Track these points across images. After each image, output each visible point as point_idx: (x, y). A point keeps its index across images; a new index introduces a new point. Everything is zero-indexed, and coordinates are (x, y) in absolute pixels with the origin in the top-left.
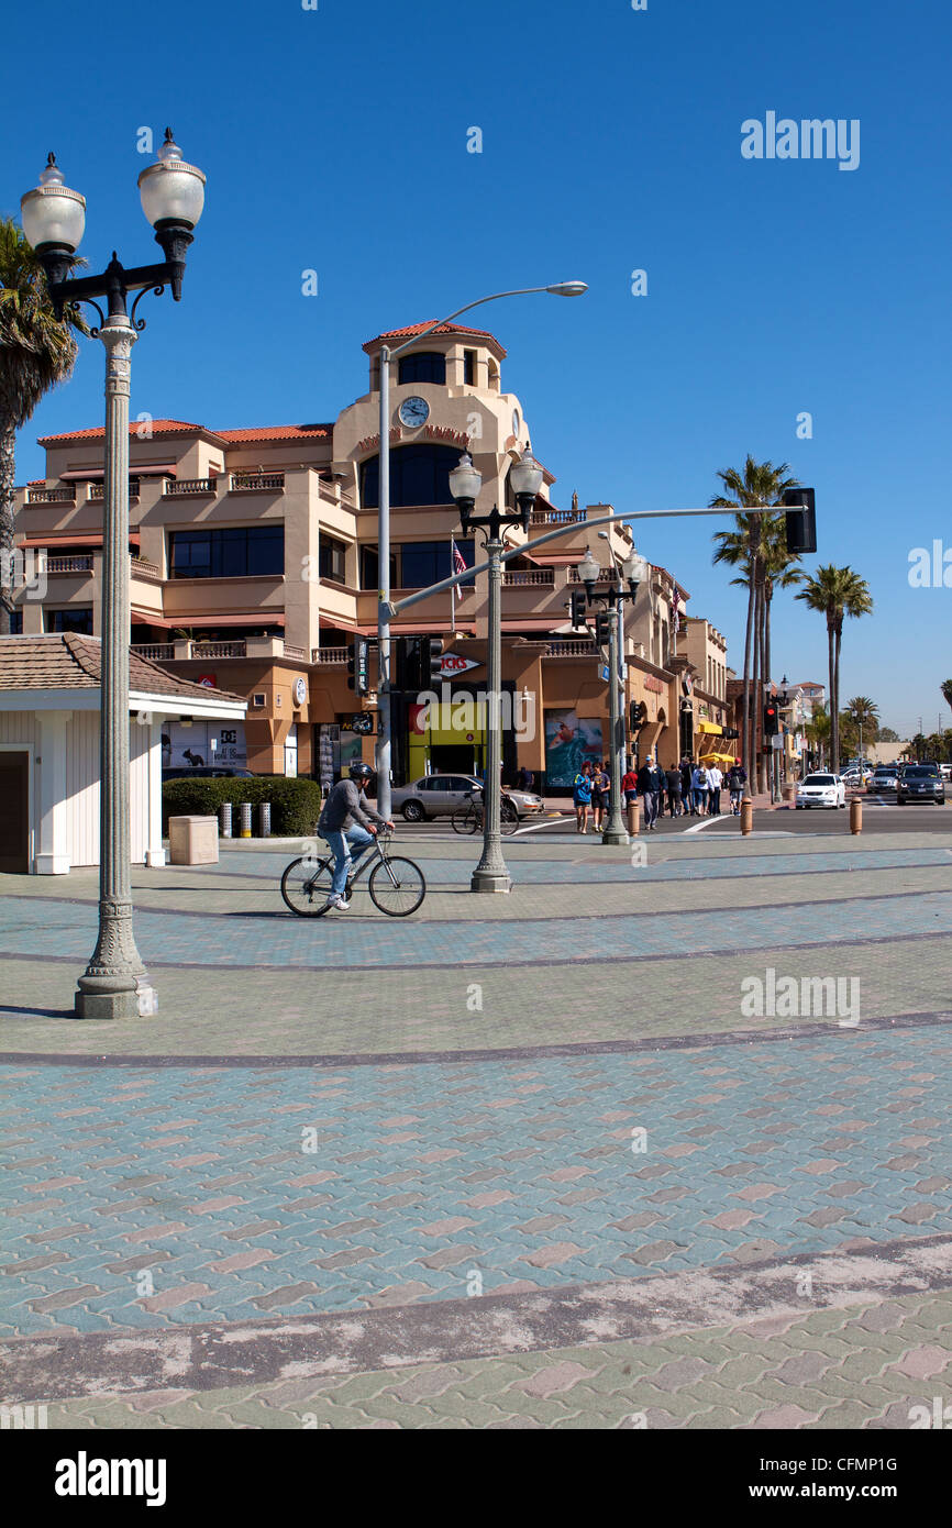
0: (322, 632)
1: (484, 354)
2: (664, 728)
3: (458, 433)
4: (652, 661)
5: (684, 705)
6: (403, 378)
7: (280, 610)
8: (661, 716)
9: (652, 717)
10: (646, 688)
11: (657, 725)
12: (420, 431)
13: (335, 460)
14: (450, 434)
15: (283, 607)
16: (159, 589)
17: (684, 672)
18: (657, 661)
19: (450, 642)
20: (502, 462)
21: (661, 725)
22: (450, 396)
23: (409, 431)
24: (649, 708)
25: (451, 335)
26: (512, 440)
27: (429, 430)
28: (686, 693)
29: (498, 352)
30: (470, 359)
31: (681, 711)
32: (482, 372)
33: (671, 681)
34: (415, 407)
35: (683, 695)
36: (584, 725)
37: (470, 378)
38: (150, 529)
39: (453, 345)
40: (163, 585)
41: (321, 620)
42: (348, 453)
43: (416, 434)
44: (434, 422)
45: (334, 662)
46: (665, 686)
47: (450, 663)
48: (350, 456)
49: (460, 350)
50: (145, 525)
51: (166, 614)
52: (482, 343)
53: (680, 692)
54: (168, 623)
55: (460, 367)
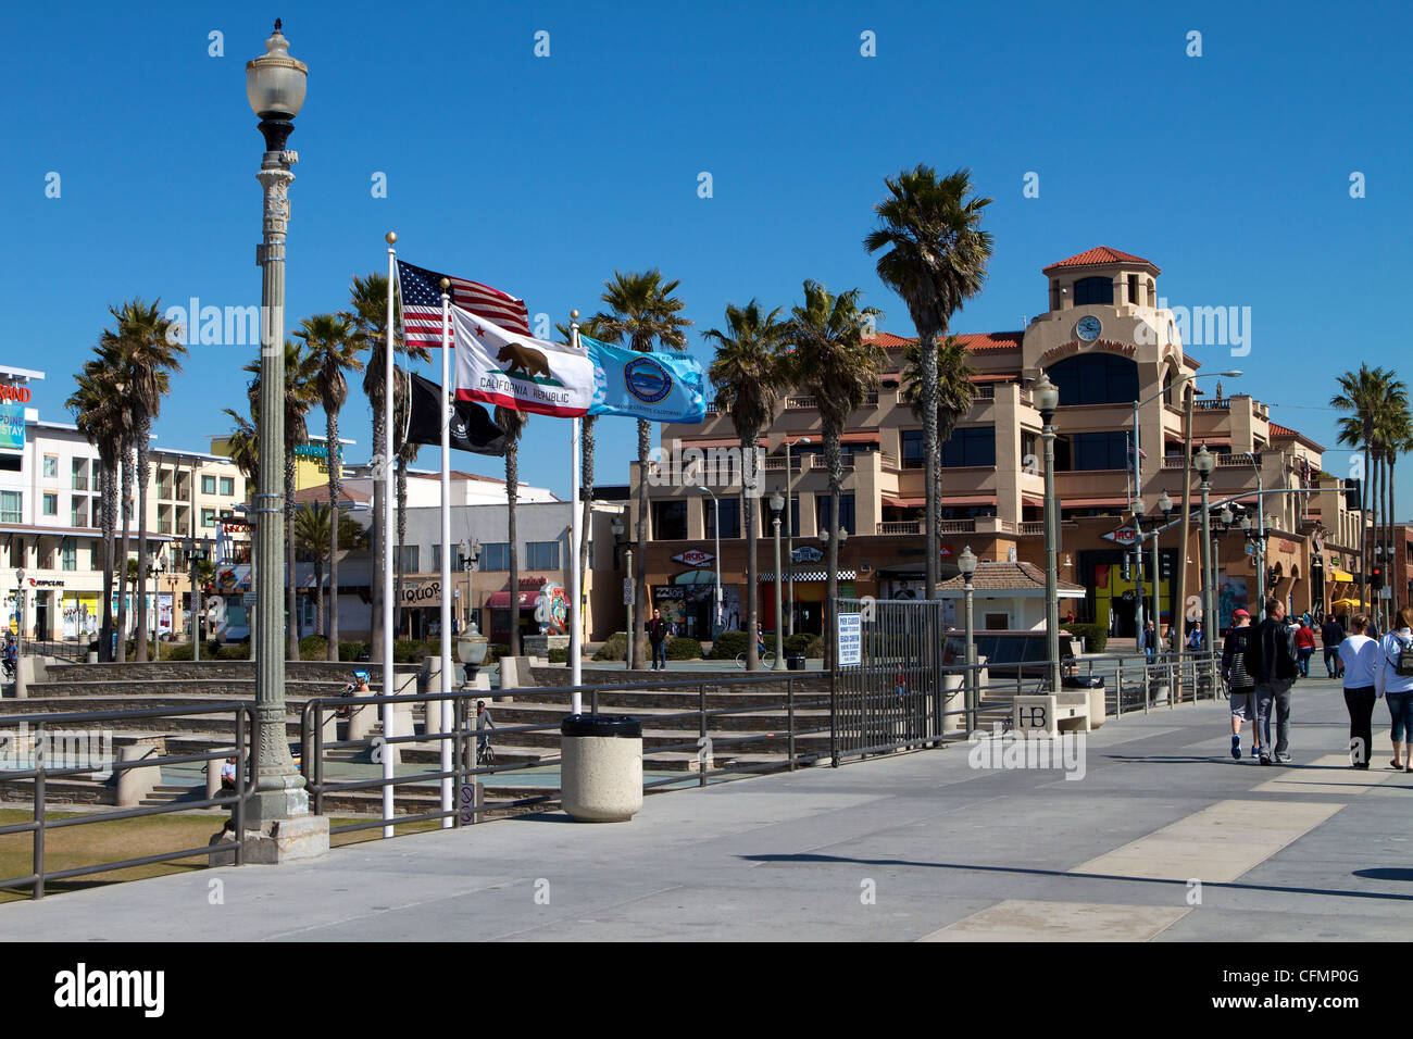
0: (1025, 509)
1: (1143, 277)
2: (1297, 580)
3: (1126, 345)
4: (1286, 530)
5: (1314, 561)
6: (1079, 300)
7: (993, 493)
8: (1294, 571)
9: (1286, 573)
10: (1281, 551)
11: (1290, 579)
12: (1093, 344)
13: (1026, 368)
14: (1119, 346)
15: (995, 490)
16: (896, 477)
17: (1314, 533)
18: (1290, 528)
19: (1128, 518)
20: (1161, 370)
21: (1294, 578)
22: (1118, 315)
23: (1085, 344)
24: (1283, 567)
25: (1118, 263)
26: (1168, 347)
27: (1101, 343)
28: (1316, 550)
29: (1154, 272)
30: (1133, 281)
31: (1312, 566)
32: (1142, 291)
33: (1302, 542)
34: (1090, 325)
35: (1313, 551)
36: (1233, 581)
37: (1133, 298)
38: (888, 430)
39: (1119, 273)
40: (899, 474)
41: (1024, 500)
42: (1035, 361)
43: (1091, 346)
44: (1104, 337)
45: (1036, 533)
46: (1298, 546)
47: (1128, 535)
48: (1037, 364)
49: (1124, 276)
50: (884, 427)
51: (902, 495)
52: (1142, 269)
53: (1311, 549)
54: (904, 503)
55: (1125, 290)
